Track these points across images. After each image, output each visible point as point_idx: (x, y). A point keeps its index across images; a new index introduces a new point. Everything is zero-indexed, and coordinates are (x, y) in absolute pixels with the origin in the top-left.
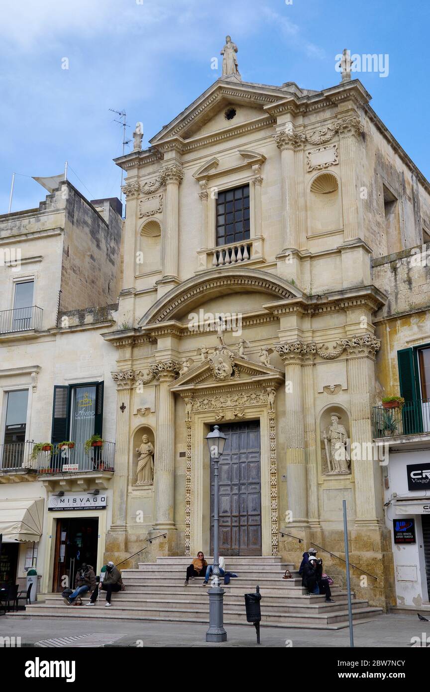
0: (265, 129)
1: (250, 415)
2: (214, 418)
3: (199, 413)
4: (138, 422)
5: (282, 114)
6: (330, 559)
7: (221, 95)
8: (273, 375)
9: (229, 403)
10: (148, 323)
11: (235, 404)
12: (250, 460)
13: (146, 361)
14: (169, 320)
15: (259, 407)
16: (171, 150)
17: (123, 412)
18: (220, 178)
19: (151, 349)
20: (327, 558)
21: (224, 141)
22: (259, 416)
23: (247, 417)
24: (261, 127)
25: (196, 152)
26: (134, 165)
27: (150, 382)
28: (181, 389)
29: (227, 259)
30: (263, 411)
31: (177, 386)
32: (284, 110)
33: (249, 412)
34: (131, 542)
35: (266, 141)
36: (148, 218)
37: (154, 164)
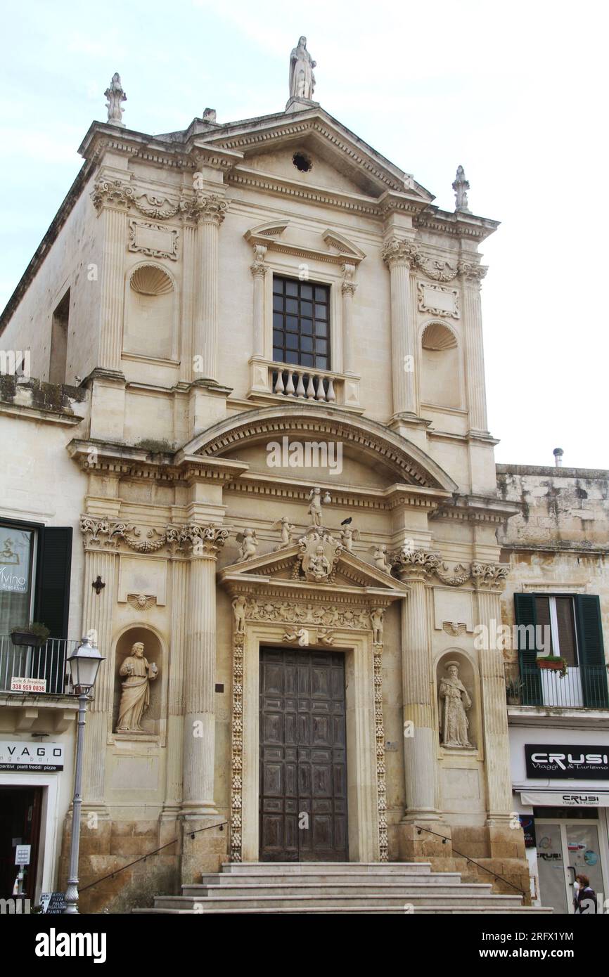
0: (357, 215)
1: (340, 642)
2: (281, 637)
3: (257, 624)
4: (129, 617)
5: (403, 212)
6: (466, 868)
7: (310, 130)
8: (399, 592)
9: (310, 618)
10: (196, 453)
11: (319, 621)
12: (313, 710)
13: (147, 511)
14: (219, 456)
15: (356, 633)
16: (219, 170)
17: (98, 593)
18: (286, 256)
19: (156, 492)
20: (462, 867)
21: (293, 200)
22: (352, 647)
23: (334, 645)
24: (355, 210)
25: (242, 191)
26: (128, 152)
27: (154, 551)
28: (246, 579)
29: (301, 388)
30: (361, 640)
31: (238, 572)
32: (410, 210)
33: (340, 639)
34: (118, 835)
35: (359, 234)
36: (146, 258)
37: (161, 168)
